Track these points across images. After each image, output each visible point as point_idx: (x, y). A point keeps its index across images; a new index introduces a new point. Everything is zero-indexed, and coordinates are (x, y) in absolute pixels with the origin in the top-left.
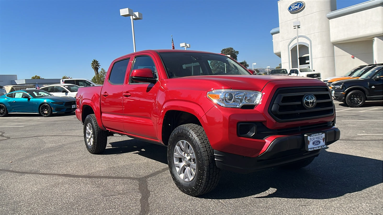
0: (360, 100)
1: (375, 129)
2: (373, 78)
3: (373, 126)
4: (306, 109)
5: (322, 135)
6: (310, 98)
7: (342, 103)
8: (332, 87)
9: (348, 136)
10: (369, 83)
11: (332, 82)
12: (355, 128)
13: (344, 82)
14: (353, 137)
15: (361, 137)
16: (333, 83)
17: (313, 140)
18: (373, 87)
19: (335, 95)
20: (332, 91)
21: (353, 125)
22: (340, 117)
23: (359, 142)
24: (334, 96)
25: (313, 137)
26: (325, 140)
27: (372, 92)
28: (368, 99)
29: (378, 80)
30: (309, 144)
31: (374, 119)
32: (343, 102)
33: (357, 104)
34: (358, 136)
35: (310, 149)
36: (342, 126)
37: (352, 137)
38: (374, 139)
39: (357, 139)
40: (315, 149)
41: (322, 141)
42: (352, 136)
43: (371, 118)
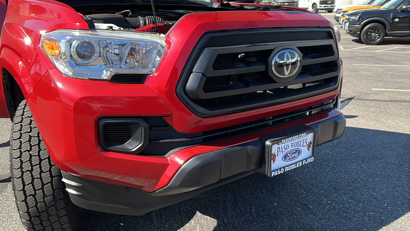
0: (378, 35)
1: (395, 80)
2: (398, 8)
3: (393, 75)
4: (275, 82)
5: (306, 136)
6: (287, 56)
7: (356, 38)
8: (346, 18)
9: (358, 92)
10: (392, 15)
11: (346, 12)
12: (369, 78)
13: (361, 12)
14: (367, 94)
15: (376, 94)
16: (348, 12)
17: (284, 150)
18: (397, 20)
19: (348, 28)
20: (346, 22)
21: (367, 72)
22: (352, 58)
23: (374, 103)
24: (347, 30)
25: (286, 144)
26: (311, 145)
27: (394, 26)
28: (388, 35)
29: (403, 11)
30: (274, 161)
31: (394, 64)
32: (358, 37)
33: (374, 40)
34: (372, 92)
35: (275, 171)
36: (352, 73)
37: (364, 94)
38: (394, 99)
39: (370, 98)
40: (287, 169)
41: (306, 148)
42: (365, 91)
43: (390, 62)
